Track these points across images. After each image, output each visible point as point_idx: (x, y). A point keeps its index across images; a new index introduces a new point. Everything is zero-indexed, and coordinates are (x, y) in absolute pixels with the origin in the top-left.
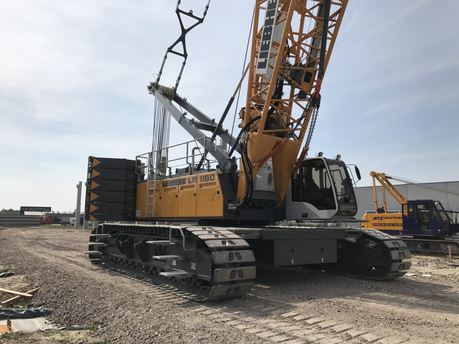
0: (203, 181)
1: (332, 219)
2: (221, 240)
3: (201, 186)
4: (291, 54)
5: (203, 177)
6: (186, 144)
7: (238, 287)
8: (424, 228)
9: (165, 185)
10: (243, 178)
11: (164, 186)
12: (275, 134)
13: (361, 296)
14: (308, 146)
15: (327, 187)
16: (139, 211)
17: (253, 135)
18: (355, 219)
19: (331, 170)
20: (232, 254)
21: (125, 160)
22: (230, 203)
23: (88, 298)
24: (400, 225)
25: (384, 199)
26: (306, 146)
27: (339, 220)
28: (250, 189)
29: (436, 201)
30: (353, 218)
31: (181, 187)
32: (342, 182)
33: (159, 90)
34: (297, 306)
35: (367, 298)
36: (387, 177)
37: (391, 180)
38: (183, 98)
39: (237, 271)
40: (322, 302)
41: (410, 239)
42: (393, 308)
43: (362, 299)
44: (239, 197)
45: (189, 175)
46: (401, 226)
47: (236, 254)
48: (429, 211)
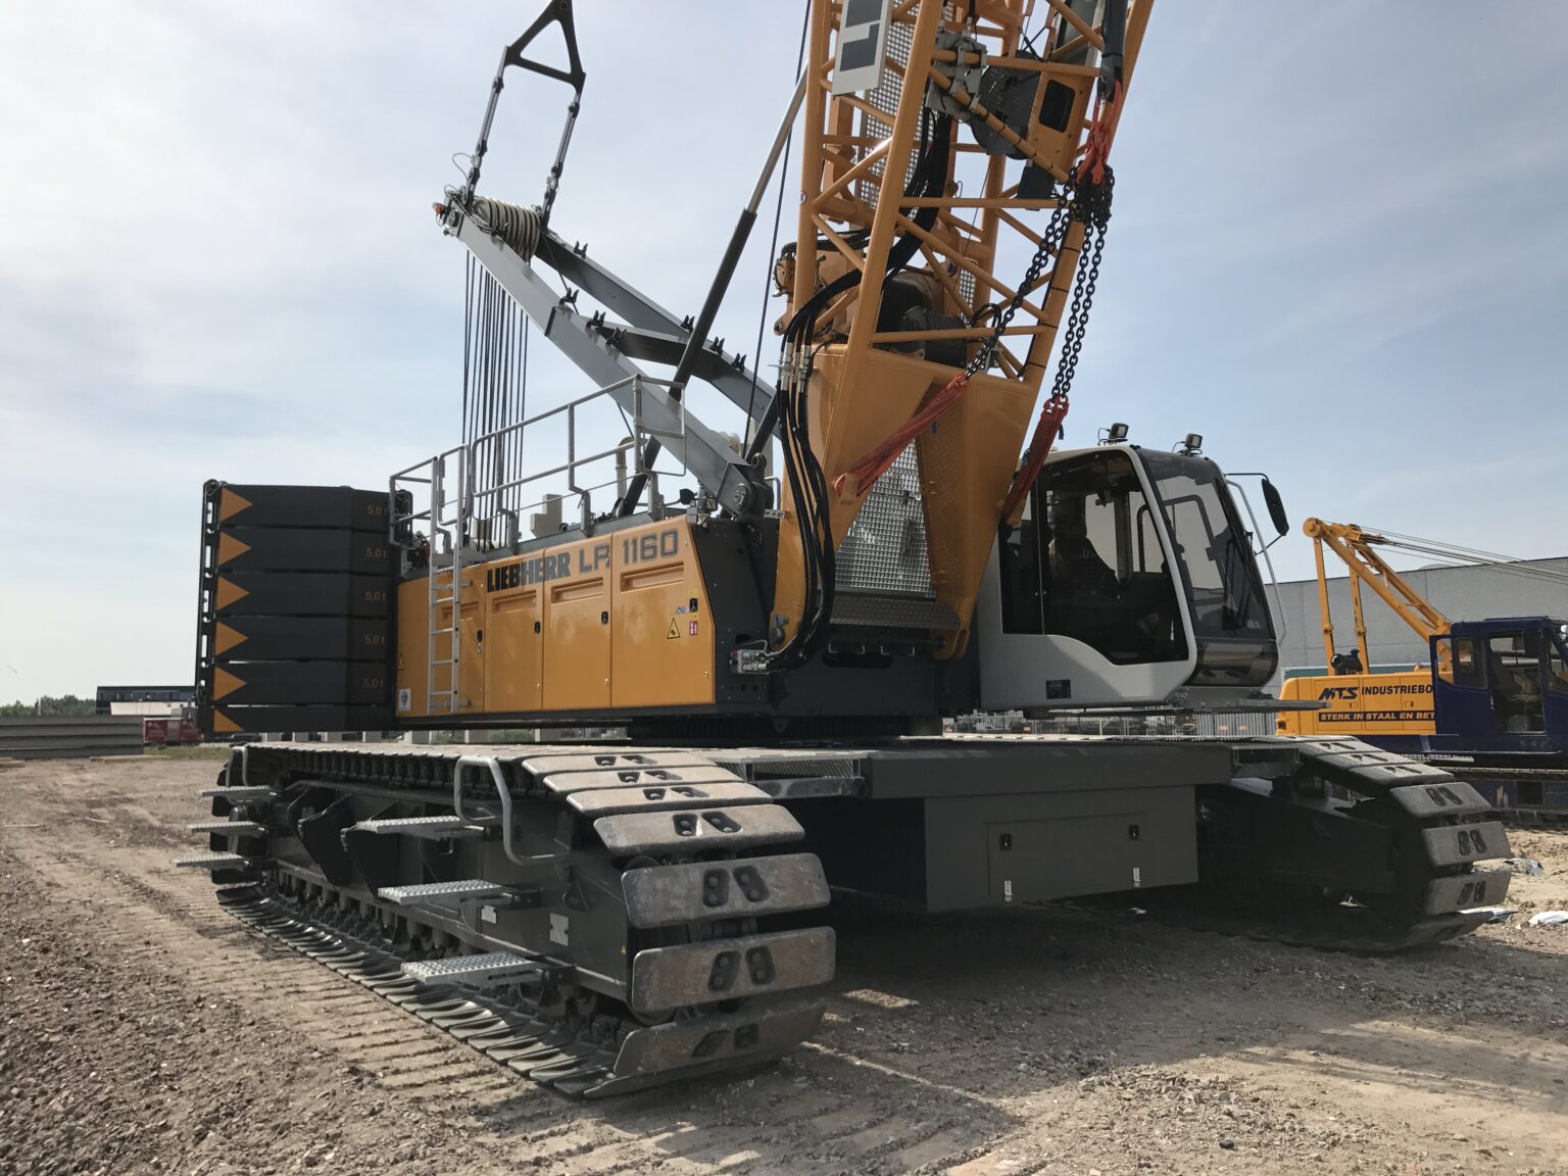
0: (635, 559)
1: (1171, 700)
2: (671, 814)
3: (627, 582)
4: (982, 22)
5: (635, 542)
6: (566, 411)
7: (753, 1028)
8: (1520, 727)
9: (494, 583)
10: (792, 545)
11: (490, 589)
12: (922, 351)
13: (1315, 1041)
14: (1064, 396)
15: (1148, 569)
16: (408, 691)
17: (830, 359)
18: (1269, 697)
19: (1164, 499)
20: (720, 875)
21: (345, 491)
22: (741, 648)
23: (100, 1082)
24: (1426, 715)
25: (1359, 619)
26: (1055, 398)
27: (1203, 704)
28: (820, 587)
29: (1564, 623)
30: (1258, 696)
31: (554, 588)
32: (1209, 546)
33: (477, 217)
34: (1024, 1112)
35: (1345, 1053)
36: (1367, 539)
37: (1384, 546)
38: (574, 246)
39: (743, 956)
40: (1142, 1084)
41: (1467, 769)
42: (1483, 1114)
43: (1327, 1059)
44: (781, 621)
45: (581, 539)
46: (1430, 719)
47: (738, 873)
48: (1536, 661)
